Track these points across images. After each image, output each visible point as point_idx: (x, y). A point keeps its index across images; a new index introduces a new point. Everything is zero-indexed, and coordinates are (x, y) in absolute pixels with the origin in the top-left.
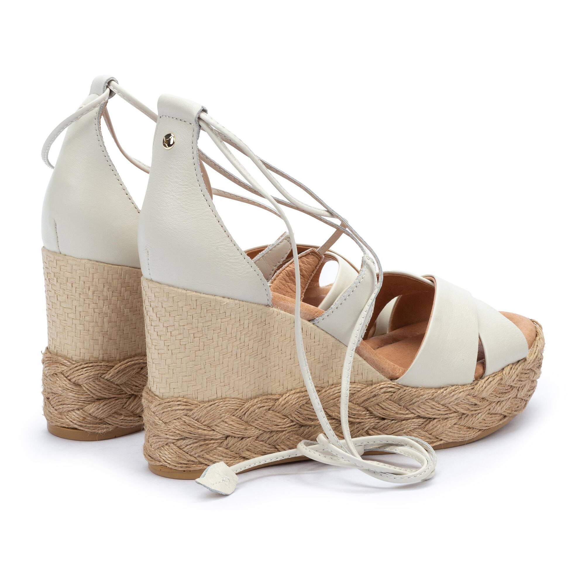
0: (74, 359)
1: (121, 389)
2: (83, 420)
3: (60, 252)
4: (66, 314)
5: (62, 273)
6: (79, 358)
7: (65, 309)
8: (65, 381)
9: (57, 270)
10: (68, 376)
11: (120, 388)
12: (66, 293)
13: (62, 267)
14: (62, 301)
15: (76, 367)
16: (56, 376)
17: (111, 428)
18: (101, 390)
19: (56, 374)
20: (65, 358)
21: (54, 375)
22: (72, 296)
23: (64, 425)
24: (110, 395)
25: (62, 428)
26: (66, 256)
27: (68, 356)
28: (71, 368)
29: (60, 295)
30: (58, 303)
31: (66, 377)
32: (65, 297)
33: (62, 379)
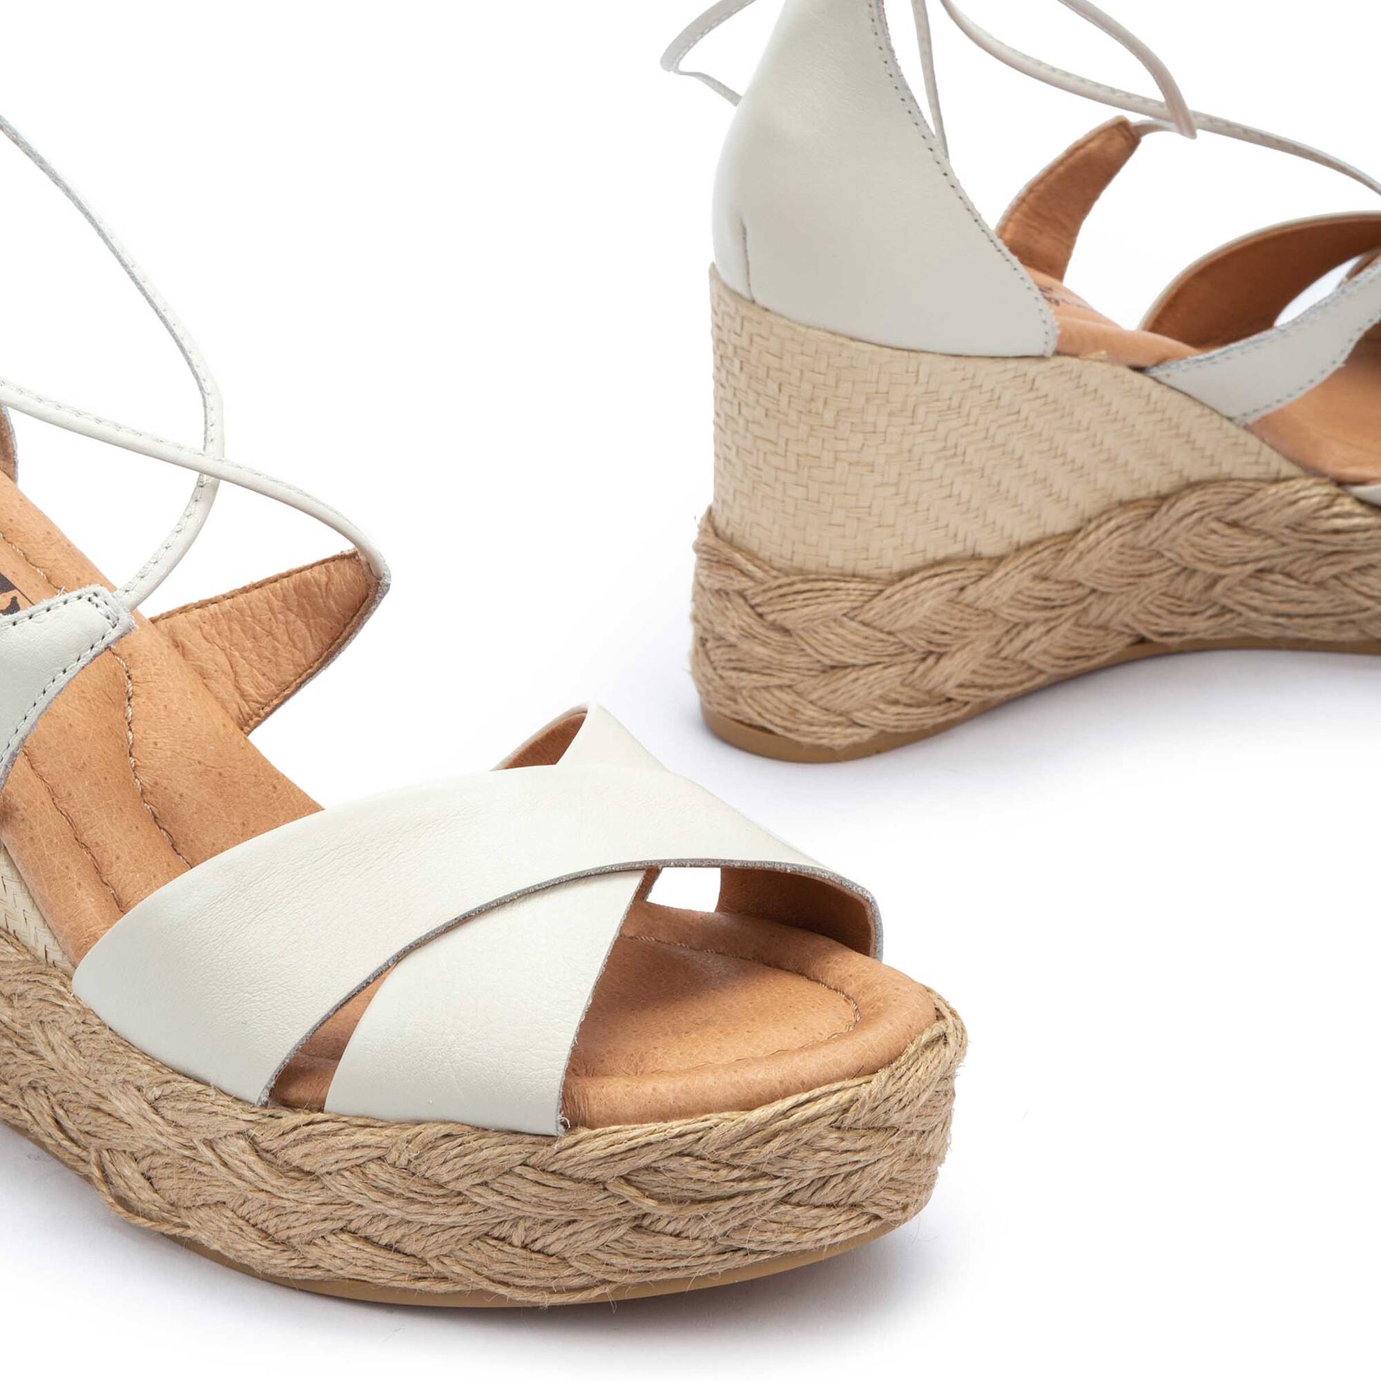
0: (777, 565)
1: (901, 642)
2: (791, 714)
3: (752, 297)
4: (761, 455)
5: (754, 351)
6: (789, 563)
7: (759, 441)
8: (749, 616)
9: (744, 341)
10: (758, 605)
11: (896, 640)
12: (762, 401)
13: (757, 339)
14: (751, 419)
15: (780, 587)
16: (724, 596)
17: (867, 734)
18: (842, 647)
19: (727, 594)
20: (753, 557)
21: (722, 593)
22: (778, 415)
23: (740, 718)
24: (867, 658)
25: (733, 723)
26: (766, 313)
27: (761, 555)
28: (765, 587)
29: (747, 405)
30: (741, 421)
31: (752, 607)
32: (760, 412)
33: (740, 610)
